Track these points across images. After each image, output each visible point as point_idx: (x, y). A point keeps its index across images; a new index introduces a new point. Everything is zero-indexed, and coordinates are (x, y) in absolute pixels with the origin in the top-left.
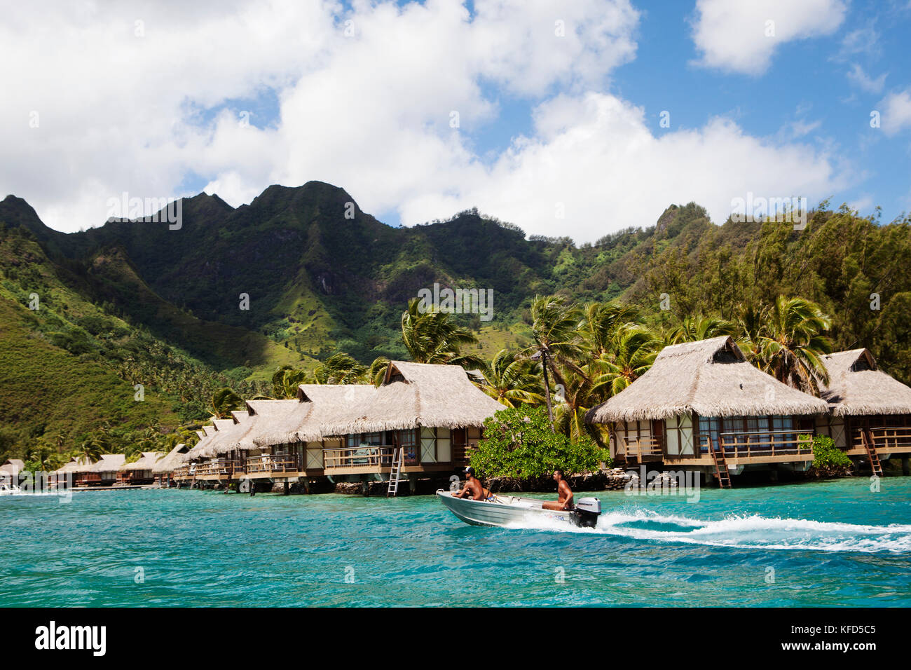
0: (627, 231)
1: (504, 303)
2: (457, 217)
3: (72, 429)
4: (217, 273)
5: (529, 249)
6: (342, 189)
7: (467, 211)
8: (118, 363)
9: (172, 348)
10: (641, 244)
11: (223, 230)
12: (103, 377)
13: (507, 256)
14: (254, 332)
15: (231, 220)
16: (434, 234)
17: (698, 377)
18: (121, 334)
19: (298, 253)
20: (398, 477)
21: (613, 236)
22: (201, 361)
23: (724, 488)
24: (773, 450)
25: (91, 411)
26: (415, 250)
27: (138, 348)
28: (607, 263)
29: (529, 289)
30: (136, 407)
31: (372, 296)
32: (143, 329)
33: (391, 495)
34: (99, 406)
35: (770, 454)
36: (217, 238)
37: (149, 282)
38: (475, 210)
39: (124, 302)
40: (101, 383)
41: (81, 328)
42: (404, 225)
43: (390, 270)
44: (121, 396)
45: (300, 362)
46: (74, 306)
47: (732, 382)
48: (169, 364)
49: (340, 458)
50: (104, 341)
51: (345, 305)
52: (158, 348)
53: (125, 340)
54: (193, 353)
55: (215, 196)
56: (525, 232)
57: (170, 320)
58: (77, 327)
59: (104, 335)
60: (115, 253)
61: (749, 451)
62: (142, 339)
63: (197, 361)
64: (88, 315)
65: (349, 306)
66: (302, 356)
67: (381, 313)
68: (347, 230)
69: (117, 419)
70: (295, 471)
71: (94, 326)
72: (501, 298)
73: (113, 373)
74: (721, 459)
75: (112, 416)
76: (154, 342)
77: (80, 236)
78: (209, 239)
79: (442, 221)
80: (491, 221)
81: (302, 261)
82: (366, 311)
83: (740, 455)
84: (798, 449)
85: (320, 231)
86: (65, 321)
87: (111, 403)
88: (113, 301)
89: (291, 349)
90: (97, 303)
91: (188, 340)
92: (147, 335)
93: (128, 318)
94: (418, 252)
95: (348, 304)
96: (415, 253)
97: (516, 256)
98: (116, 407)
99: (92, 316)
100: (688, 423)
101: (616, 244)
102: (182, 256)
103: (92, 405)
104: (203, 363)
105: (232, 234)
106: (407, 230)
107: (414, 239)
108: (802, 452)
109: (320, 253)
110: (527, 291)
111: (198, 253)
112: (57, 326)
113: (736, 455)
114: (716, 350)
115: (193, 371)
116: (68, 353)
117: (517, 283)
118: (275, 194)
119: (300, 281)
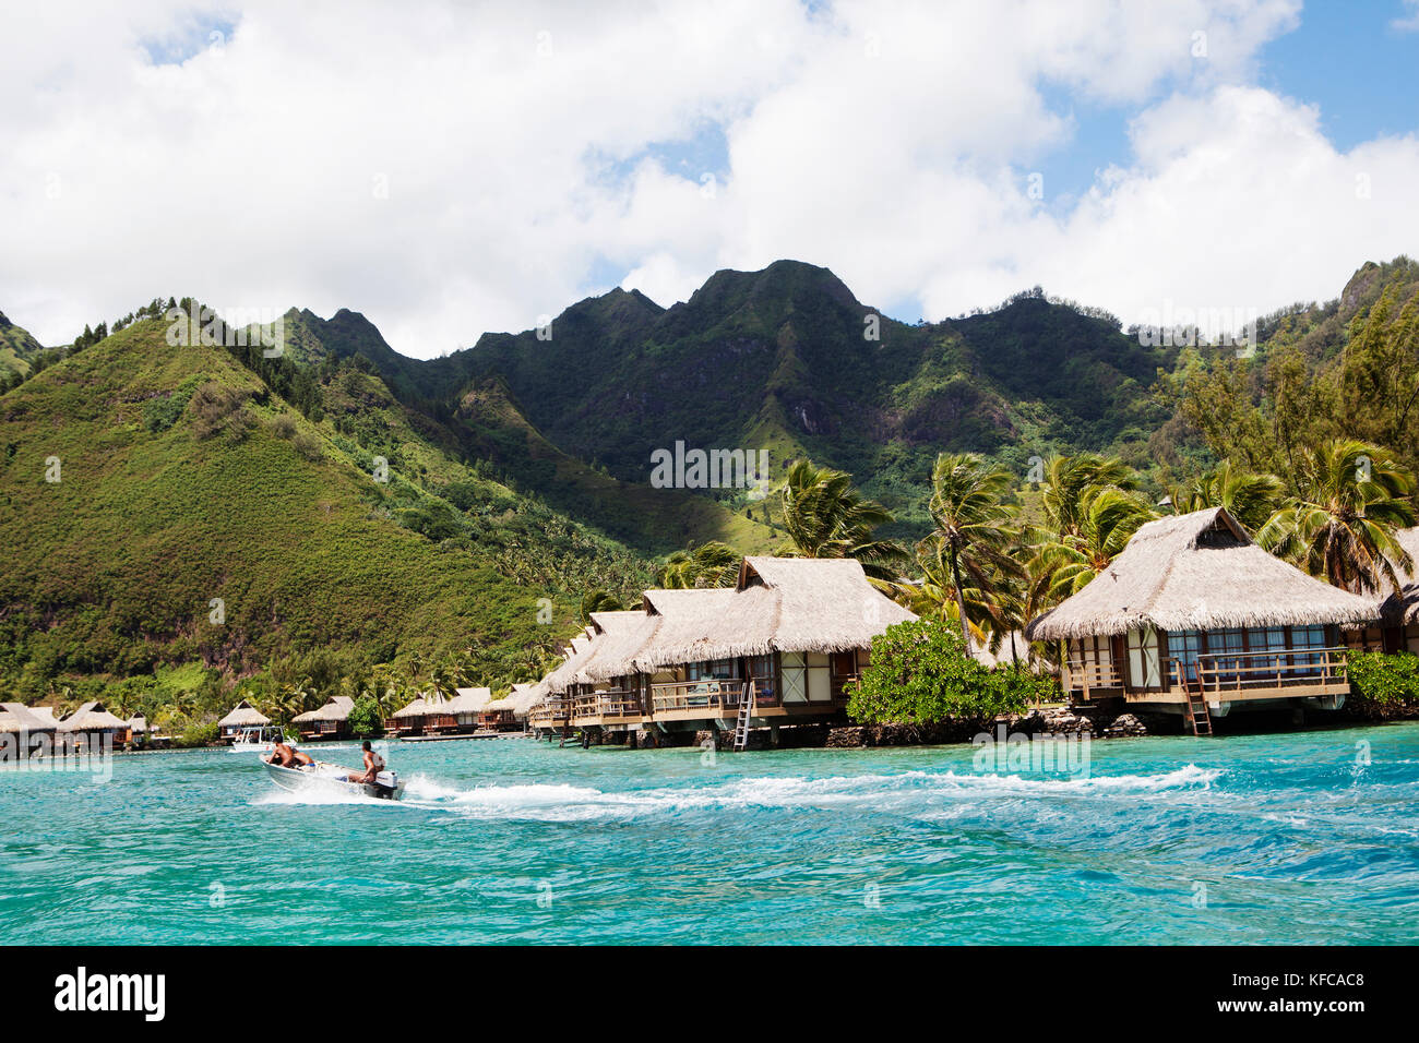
0: (1292, 309)
1: (1091, 435)
2: (1010, 303)
3: (433, 650)
4: (642, 408)
5: (1128, 348)
6: (826, 269)
7: (1025, 293)
8: (496, 551)
9: (579, 525)
10: (1315, 329)
11: (649, 343)
12: (475, 572)
13: (1093, 361)
14: (701, 497)
15: (660, 328)
16: (973, 329)
17: (1169, 571)
18: (502, 507)
19: (764, 372)
20: (747, 723)
21: (1268, 320)
22: (622, 543)
23: (1199, 736)
24: (1279, 679)
25: (460, 622)
26: (945, 359)
27: (526, 527)
28: (1260, 364)
29: (1131, 411)
30: (522, 616)
31: (880, 433)
32: (536, 498)
33: (738, 749)
34: (470, 615)
35: (1275, 685)
36: (641, 356)
37: (542, 428)
38: (1039, 290)
39: (505, 458)
40: (471, 581)
41: (443, 501)
42: (925, 320)
43: (907, 391)
44: (501, 600)
45: (771, 541)
46: (435, 469)
47: (1224, 578)
48: (573, 549)
49: (675, 697)
50: (477, 518)
51: (838, 450)
52: (557, 525)
53: (509, 515)
54: (610, 532)
55: (636, 293)
56: (1121, 320)
57: (574, 483)
58: (438, 499)
59: (480, 510)
60: (492, 387)
61: (1238, 681)
62: (533, 513)
63: (616, 543)
64: (454, 480)
65: (843, 452)
66: (772, 531)
67: (895, 459)
68: (836, 333)
69: (497, 635)
70: (637, 714)
71: (465, 497)
72: (1085, 428)
73: (487, 564)
74: (1199, 694)
75: (490, 629)
76: (551, 518)
77: (442, 365)
78: (630, 357)
79: (986, 311)
80: (1064, 306)
81: (769, 384)
82: (871, 457)
83: (1222, 688)
84: (1323, 677)
85: (795, 337)
86: (421, 492)
87: (487, 611)
88: (490, 458)
89: (756, 520)
90: (467, 462)
91: (602, 513)
92: (540, 508)
93: (513, 482)
94: (950, 362)
95: (842, 448)
96: (945, 364)
97: (1108, 360)
98: (494, 616)
99: (461, 482)
100: (1153, 640)
101: (1274, 332)
102: (590, 386)
103: (461, 615)
104: (624, 546)
105: (663, 349)
106: (930, 328)
107: (943, 341)
108: (1328, 682)
109: (796, 371)
110: (1128, 414)
111: (613, 380)
112: (409, 500)
113: (1217, 688)
114: (1200, 529)
115: (611, 559)
116: (425, 539)
117: (1110, 403)
118: (725, 285)
119: (768, 416)
